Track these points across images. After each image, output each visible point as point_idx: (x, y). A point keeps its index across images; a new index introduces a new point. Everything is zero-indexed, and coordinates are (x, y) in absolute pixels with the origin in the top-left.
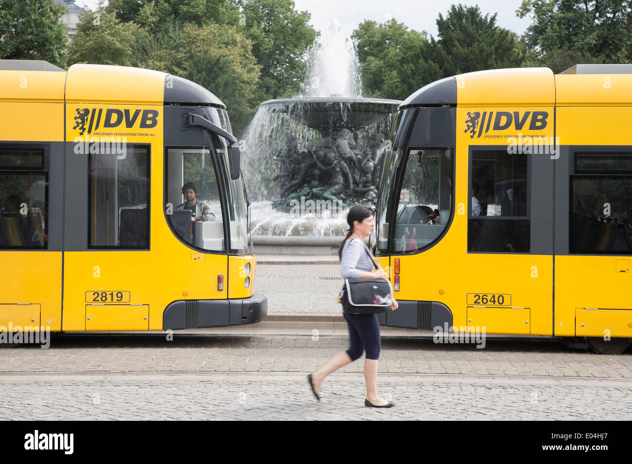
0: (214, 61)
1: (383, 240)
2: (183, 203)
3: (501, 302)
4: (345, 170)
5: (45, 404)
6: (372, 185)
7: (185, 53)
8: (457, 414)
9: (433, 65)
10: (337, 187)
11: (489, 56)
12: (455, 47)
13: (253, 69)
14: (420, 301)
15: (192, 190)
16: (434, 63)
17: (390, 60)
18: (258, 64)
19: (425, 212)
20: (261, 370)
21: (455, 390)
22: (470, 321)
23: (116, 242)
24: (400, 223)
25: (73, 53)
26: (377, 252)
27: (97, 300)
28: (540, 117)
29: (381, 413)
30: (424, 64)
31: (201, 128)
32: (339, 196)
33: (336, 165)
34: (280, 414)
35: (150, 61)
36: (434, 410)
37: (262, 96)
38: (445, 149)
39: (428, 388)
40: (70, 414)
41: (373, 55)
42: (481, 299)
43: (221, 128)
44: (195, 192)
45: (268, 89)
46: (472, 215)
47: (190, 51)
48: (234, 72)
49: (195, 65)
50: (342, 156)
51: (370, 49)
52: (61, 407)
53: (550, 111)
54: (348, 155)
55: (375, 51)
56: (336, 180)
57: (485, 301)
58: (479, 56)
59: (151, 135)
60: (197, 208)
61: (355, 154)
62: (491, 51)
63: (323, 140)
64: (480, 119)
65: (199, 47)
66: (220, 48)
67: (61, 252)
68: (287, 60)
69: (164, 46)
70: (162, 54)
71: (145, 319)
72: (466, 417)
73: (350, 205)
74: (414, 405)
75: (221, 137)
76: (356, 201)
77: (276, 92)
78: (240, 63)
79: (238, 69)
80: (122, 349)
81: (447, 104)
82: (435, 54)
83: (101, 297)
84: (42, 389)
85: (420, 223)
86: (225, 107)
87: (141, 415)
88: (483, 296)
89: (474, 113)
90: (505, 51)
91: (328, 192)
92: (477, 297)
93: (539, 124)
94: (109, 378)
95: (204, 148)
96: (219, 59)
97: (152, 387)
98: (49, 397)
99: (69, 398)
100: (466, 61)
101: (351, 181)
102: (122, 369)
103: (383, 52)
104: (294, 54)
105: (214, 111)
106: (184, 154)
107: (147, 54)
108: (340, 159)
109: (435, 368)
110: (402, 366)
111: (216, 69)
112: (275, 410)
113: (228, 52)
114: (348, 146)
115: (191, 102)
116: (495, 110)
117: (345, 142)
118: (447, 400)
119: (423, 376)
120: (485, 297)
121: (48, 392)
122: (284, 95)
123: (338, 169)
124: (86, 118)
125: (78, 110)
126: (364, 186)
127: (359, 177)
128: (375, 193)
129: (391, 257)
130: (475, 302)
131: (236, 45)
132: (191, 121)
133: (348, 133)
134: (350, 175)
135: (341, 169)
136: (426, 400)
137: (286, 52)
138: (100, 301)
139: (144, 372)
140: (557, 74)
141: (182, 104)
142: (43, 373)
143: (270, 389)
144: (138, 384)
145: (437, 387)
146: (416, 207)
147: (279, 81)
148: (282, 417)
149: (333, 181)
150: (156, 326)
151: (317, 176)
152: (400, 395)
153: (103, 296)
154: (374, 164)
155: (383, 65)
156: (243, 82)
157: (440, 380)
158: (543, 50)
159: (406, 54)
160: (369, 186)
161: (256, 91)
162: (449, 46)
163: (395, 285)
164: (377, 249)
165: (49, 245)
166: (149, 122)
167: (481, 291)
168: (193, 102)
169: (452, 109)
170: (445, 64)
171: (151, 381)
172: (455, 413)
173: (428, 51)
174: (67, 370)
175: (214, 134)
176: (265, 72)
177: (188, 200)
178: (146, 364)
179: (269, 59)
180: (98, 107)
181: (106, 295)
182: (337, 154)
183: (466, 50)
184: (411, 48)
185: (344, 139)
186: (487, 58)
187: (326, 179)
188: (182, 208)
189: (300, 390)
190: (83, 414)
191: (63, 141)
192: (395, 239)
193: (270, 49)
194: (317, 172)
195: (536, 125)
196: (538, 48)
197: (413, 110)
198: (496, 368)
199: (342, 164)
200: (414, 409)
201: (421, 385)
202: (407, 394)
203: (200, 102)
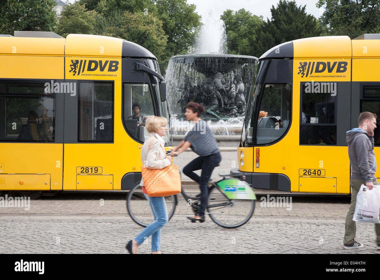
0: (142, 33)
1: (249, 137)
2: (132, 115)
3: (319, 174)
4: (219, 97)
5: (60, 233)
6: (235, 105)
7: (125, 29)
8: (302, 240)
9: (269, 35)
10: (214, 106)
11: (301, 30)
12: (282, 24)
13: (163, 38)
14: (271, 173)
15: (138, 108)
16: (270, 34)
17: (241, 33)
18: (166, 35)
19: (273, 121)
20: (180, 213)
21: (298, 226)
22: (301, 185)
23: (93, 138)
24: (259, 128)
25: (60, 28)
26: (246, 144)
27: (83, 172)
28: (343, 65)
29: (257, 240)
30: (264, 35)
31: (143, 71)
32: (216, 111)
33: (214, 93)
34: (197, 240)
35: (104, 33)
36: (287, 238)
37: (168, 53)
38: (285, 84)
39: (282, 225)
40: (74, 239)
41: (232, 30)
42: (307, 172)
43: (155, 71)
44: (140, 109)
45: (172, 49)
46: (302, 123)
47: (128, 28)
48: (153, 39)
49: (131, 35)
50: (217, 88)
51: (230, 26)
52: (69, 235)
53: (349, 61)
54: (221, 88)
55: (233, 27)
56: (214, 102)
57: (310, 173)
58: (295, 30)
59: (115, 76)
60: (140, 118)
61: (225, 87)
62: (303, 27)
63: (206, 79)
64: (307, 66)
65: (133, 25)
66: (144, 25)
67: (63, 144)
68: (182, 33)
69: (112, 24)
70: (111, 29)
71: (111, 183)
72: (307, 242)
73: (222, 117)
74: (275, 235)
75: (155, 77)
76: (226, 115)
77: (176, 52)
78: (156, 34)
79: (155, 37)
80: (97, 201)
81: (288, 58)
82: (270, 29)
83: (85, 170)
84: (56, 224)
85: (271, 127)
86: (157, 59)
87: (116, 240)
88: (309, 170)
89: (304, 63)
90: (310, 27)
91: (209, 109)
92: (305, 171)
93: (342, 69)
94: (94, 218)
95: (144, 83)
96: (145, 32)
97: (120, 223)
98: (60, 229)
99: (73, 230)
100: (288, 33)
101: (223, 103)
102: (99, 212)
103: (237, 28)
104: (187, 29)
105: (151, 62)
106: (132, 86)
107: (102, 29)
108: (216, 90)
109: (282, 213)
110: (262, 211)
111: (143, 38)
112: (194, 237)
113: (149, 28)
114: (221, 83)
115: (138, 56)
116: (316, 61)
117: (219, 80)
118: (294, 232)
119: (276, 218)
120: (309, 171)
121: (60, 226)
122: (181, 53)
123: (215, 96)
124: (77, 65)
125: (72, 61)
126: (230, 106)
127: (227, 101)
128: (236, 110)
129: (254, 147)
130: (304, 174)
131: (153, 24)
132: (138, 67)
133: (221, 75)
134: (222, 99)
135: (217, 96)
136: (282, 232)
137: (182, 28)
138: (85, 172)
139: (112, 214)
140: (353, 39)
141: (132, 57)
142: (53, 214)
143: (189, 225)
144: (111, 221)
145: (287, 225)
146: (269, 118)
147: (178, 44)
148: (199, 241)
149: (212, 103)
150: (117, 187)
151: (203, 100)
152: (266, 229)
153: (86, 170)
154: (236, 93)
155: (237, 36)
156: (158, 45)
157: (288, 220)
158: (331, 27)
159: (250, 29)
160: (233, 106)
161: (165, 51)
162: (278, 24)
163: (256, 164)
164: (246, 142)
165: (56, 140)
166: (113, 68)
167: (307, 168)
168: (139, 56)
169: (291, 61)
170: (276, 35)
171: (119, 220)
172: (301, 240)
173: (266, 27)
174: (67, 213)
175: (151, 75)
176: (170, 40)
177: (135, 113)
178: (113, 209)
179: (172, 32)
180: (84, 59)
181: (88, 169)
182: (215, 87)
183: (288, 26)
184: (254, 26)
185: (219, 79)
186: (300, 31)
187: (208, 102)
188: (131, 118)
189: (207, 226)
190: (82, 239)
191: (64, 79)
192: (257, 137)
193: (173, 26)
194: (203, 98)
195: (341, 70)
196: (328, 26)
197: (267, 61)
198: (318, 213)
199: (217, 93)
200: (275, 238)
201: (277, 223)
202: (270, 228)
203: (143, 56)
